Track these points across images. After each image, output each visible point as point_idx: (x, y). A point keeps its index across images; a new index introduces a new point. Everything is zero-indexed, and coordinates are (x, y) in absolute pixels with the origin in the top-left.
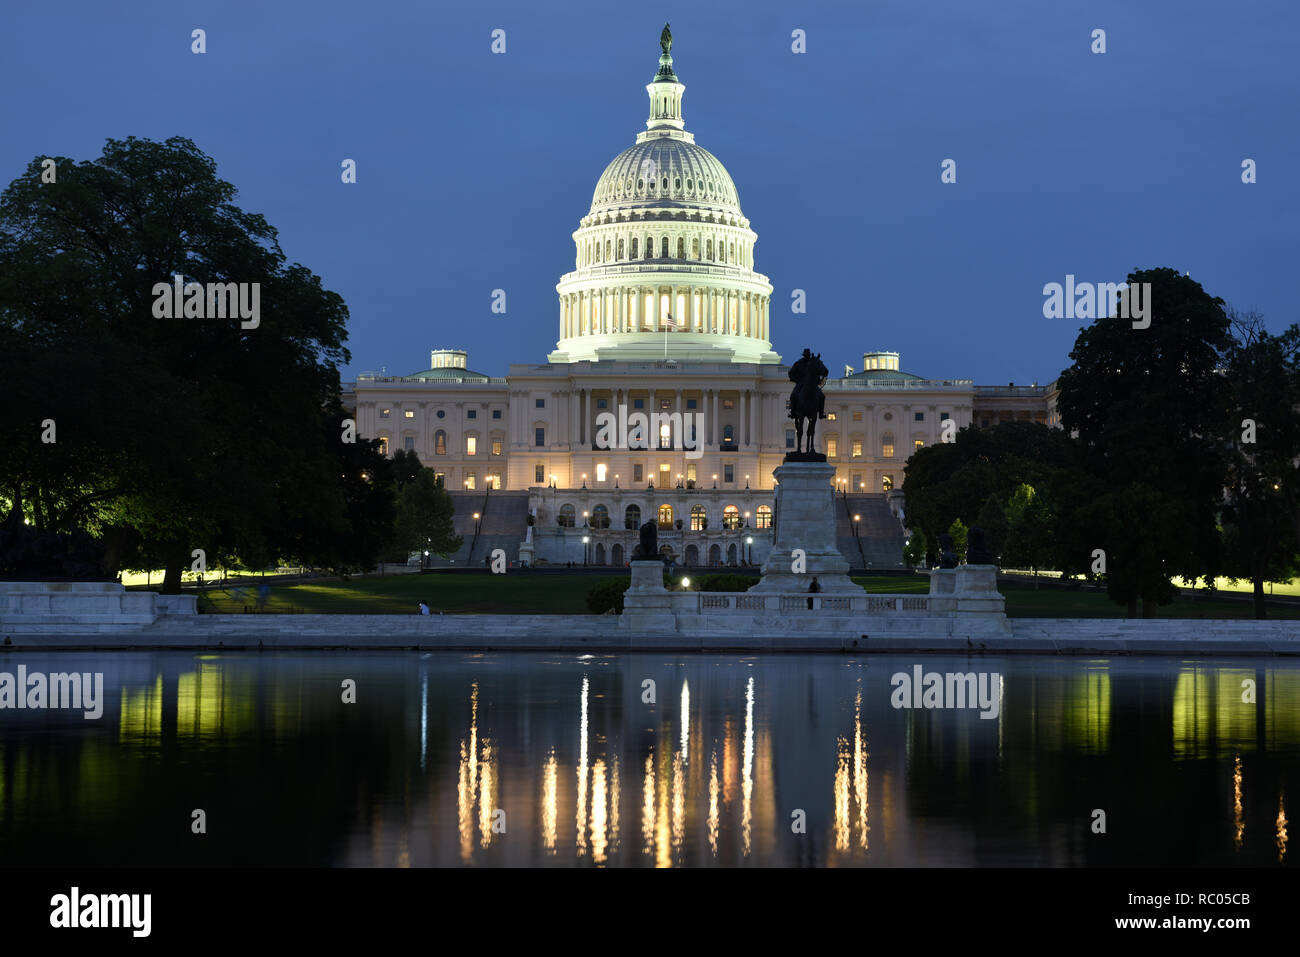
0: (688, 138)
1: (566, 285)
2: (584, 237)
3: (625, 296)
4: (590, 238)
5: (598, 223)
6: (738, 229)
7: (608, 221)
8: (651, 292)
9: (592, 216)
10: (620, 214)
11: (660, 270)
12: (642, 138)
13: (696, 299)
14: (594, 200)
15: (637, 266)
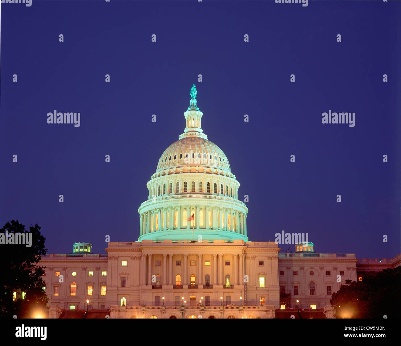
0: (205, 137)
1: (144, 208)
2: (152, 184)
3: (173, 211)
4: (155, 184)
5: (159, 176)
6: (230, 178)
7: (164, 175)
8: (186, 209)
9: (157, 173)
10: (170, 171)
11: (190, 197)
12: (182, 137)
13: (209, 213)
14: (158, 167)
15: (179, 196)
